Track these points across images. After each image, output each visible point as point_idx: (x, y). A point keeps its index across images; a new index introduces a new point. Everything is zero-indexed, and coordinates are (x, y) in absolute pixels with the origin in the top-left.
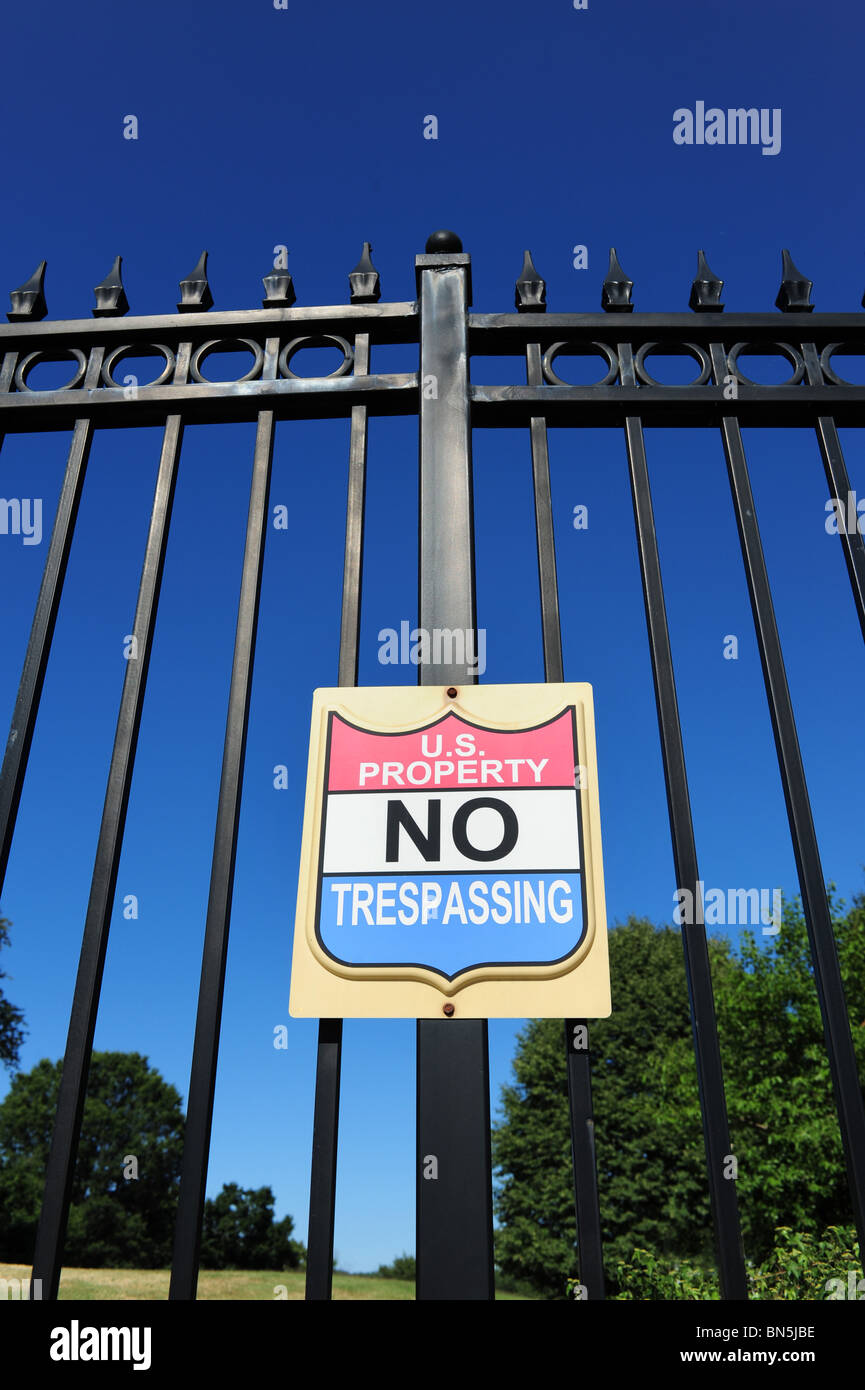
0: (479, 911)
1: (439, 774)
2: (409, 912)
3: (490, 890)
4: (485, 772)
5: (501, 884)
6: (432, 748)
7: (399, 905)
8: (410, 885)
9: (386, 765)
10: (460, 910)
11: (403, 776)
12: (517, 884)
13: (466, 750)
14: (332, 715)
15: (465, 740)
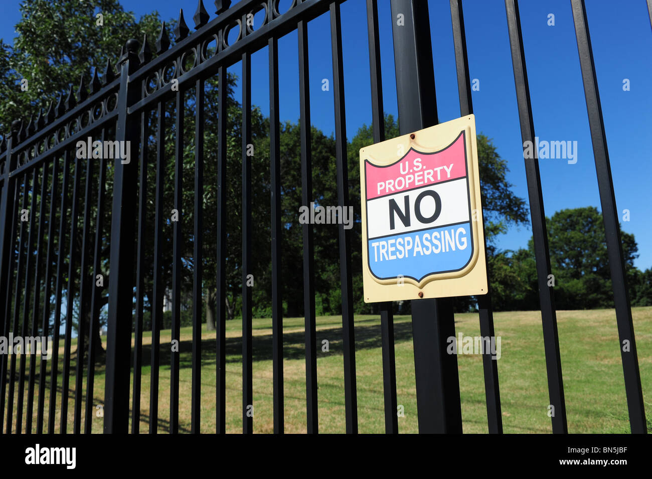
0: (427, 248)
1: (408, 182)
2: (400, 253)
3: (431, 237)
4: (426, 177)
5: (436, 234)
6: (404, 170)
7: (397, 250)
8: (400, 240)
9: (387, 182)
10: (420, 249)
11: (394, 186)
12: (442, 232)
13: (418, 167)
14: (366, 161)
15: (417, 161)
